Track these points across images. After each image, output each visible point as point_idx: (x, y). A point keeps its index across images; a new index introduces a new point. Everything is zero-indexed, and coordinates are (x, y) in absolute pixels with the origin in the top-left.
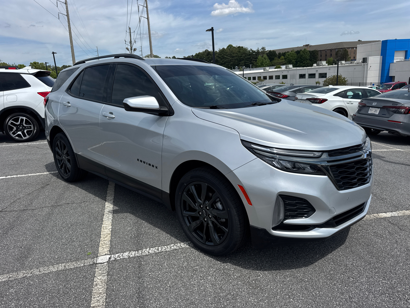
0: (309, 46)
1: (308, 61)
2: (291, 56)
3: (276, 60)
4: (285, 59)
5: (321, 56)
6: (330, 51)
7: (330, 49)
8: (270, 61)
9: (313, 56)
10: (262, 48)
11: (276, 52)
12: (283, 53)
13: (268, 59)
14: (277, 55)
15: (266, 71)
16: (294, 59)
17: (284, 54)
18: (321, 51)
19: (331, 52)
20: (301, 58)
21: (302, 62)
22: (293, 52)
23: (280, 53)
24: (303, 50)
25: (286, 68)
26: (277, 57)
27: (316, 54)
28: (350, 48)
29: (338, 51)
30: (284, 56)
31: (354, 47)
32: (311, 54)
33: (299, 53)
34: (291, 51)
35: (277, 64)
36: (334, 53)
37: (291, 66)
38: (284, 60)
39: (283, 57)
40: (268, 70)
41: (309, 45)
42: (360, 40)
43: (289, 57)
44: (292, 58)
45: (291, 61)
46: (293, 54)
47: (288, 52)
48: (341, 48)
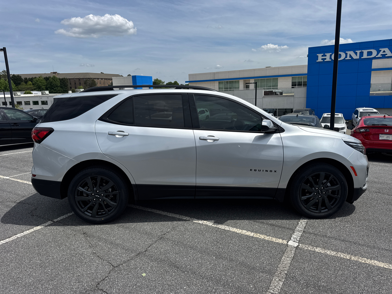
0: (57, 74)
1: (59, 88)
2: (40, 82)
3: (23, 85)
4: (33, 84)
5: (71, 84)
6: (78, 80)
7: (78, 78)
8: (16, 86)
9: (64, 84)
10: (3, 71)
11: (22, 77)
12: (29, 78)
13: (13, 84)
14: (23, 80)
15: (17, 96)
16: (44, 86)
17: (31, 80)
18: (69, 79)
19: (80, 81)
20: (51, 85)
21: (53, 89)
22: (42, 79)
23: (27, 78)
24: (51, 77)
25: (42, 94)
26: (23, 82)
27: (66, 81)
28: (96, 79)
29: (86, 81)
30: (32, 82)
31: (99, 78)
32: (61, 81)
33: (48, 80)
34: (39, 77)
35: (25, 89)
36: (82, 82)
37: (47, 92)
38: (33, 86)
39: (30, 82)
40: (20, 95)
41: (57, 72)
42: (103, 72)
43: (38, 83)
44: (41, 84)
45: (41, 87)
46: (42, 80)
47: (35, 78)
48: (89, 78)
